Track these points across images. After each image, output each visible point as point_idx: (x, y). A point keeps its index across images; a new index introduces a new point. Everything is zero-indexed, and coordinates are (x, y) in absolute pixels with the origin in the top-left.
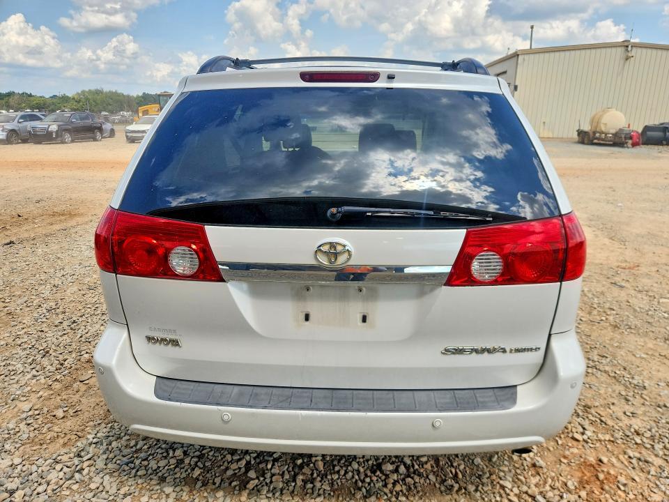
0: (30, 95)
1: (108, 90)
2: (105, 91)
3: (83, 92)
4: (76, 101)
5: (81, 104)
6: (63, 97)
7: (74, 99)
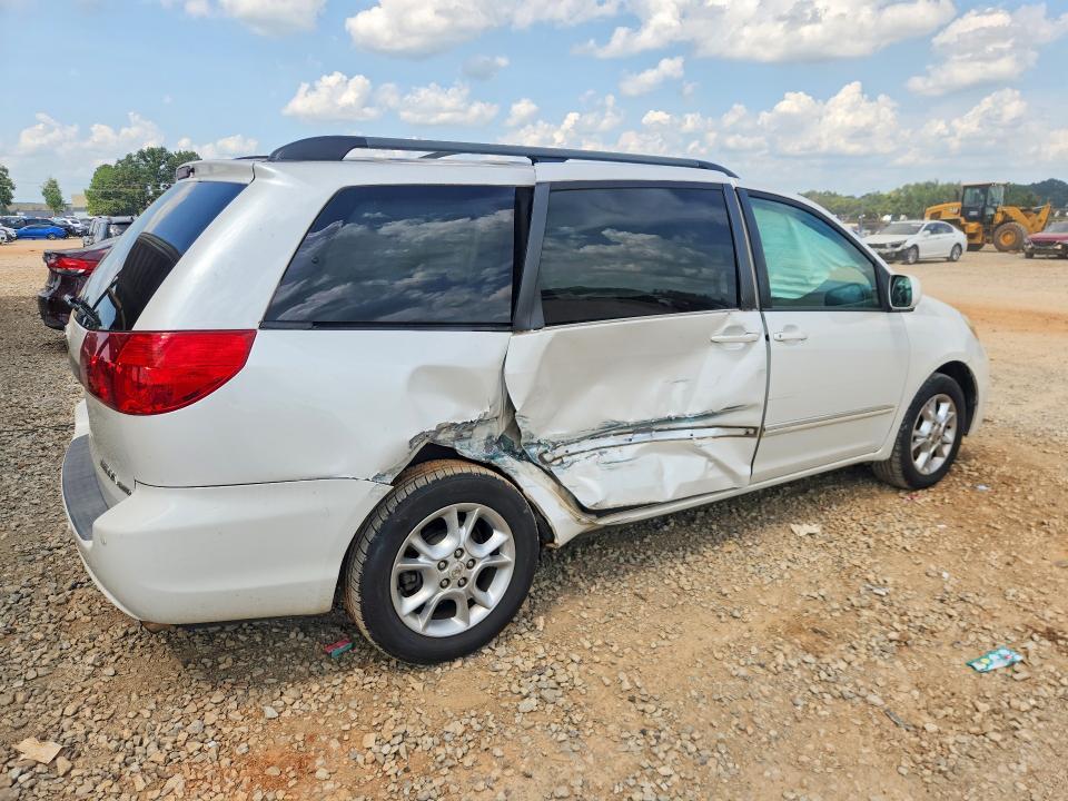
0: (835, 195)
1: (945, 182)
2: (940, 183)
3: (907, 187)
4: (892, 202)
5: (899, 204)
6: (875, 196)
7: (890, 197)
